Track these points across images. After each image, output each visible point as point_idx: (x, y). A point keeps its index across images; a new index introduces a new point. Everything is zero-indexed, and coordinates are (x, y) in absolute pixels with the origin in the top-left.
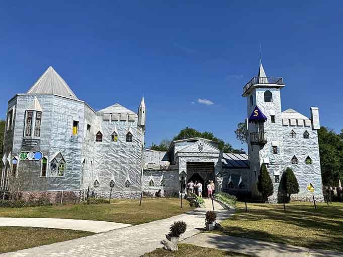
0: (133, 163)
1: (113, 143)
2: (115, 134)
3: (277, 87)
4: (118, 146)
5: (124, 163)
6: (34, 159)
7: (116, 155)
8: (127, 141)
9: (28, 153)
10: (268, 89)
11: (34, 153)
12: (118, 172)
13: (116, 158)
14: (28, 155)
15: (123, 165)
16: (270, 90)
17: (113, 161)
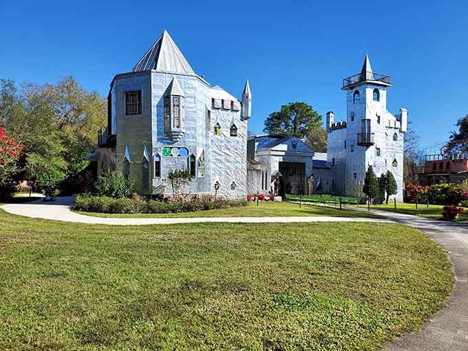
0: (238, 162)
1: (217, 136)
2: (217, 126)
3: (385, 86)
4: (221, 141)
5: (228, 161)
6: (179, 155)
7: (220, 152)
8: (231, 135)
9: (171, 148)
10: (376, 87)
11: (179, 148)
12: (223, 173)
13: (220, 155)
14: (172, 151)
15: (227, 164)
16: (378, 88)
17: (217, 159)
